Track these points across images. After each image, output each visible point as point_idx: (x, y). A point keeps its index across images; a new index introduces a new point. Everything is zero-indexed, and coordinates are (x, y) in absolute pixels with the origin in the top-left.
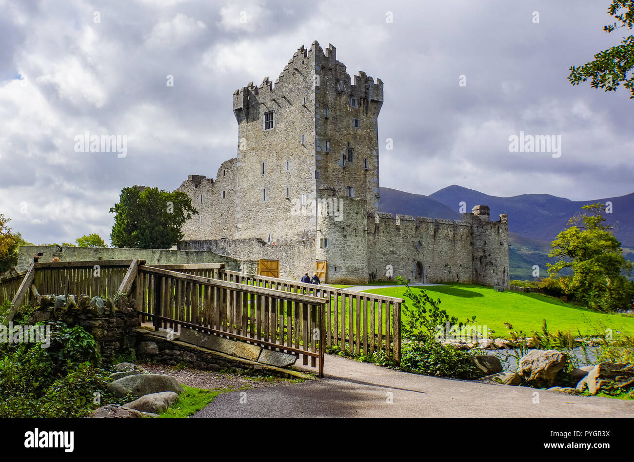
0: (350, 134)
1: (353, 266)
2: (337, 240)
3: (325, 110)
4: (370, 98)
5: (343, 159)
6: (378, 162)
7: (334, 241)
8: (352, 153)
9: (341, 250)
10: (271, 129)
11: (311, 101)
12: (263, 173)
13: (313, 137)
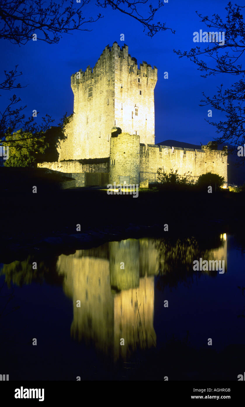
0: (137, 99)
3: (121, 84)
5: (132, 114)
8: (137, 111)
9: (123, 166)
10: (91, 97)
11: (113, 78)
12: (87, 123)
13: (114, 100)
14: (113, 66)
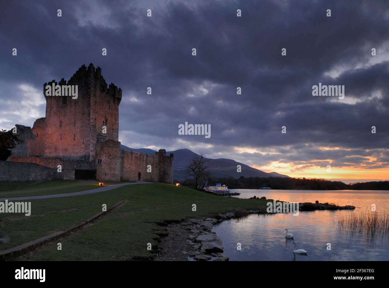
0: (106, 112)
1: (114, 173)
2: (106, 161)
3: (95, 99)
4: (116, 96)
5: (103, 123)
6: (118, 127)
7: (105, 161)
8: (107, 121)
9: (109, 166)
10: (65, 105)
11: (88, 93)
12: (61, 126)
13: (89, 110)
14: (89, 82)
